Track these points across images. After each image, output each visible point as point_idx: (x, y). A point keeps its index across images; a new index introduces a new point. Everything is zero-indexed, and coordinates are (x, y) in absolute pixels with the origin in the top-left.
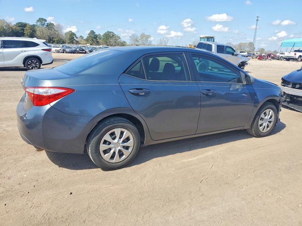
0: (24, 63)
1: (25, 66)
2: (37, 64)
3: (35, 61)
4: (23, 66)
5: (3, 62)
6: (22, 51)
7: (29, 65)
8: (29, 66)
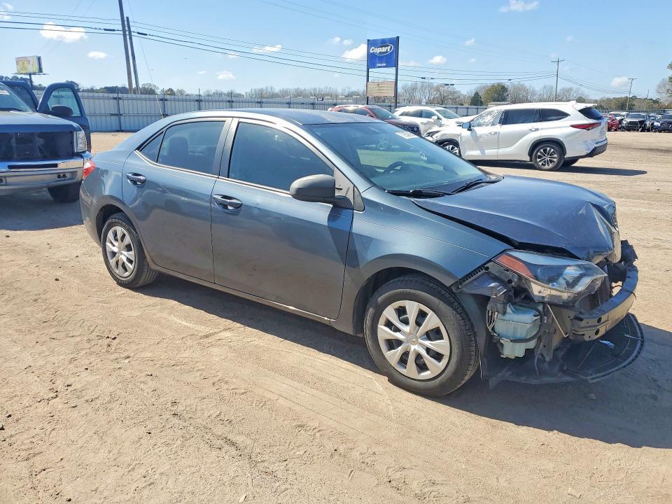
0: (530, 154)
1: (531, 161)
2: (555, 156)
3: (552, 150)
4: (527, 158)
5: (496, 150)
6: (531, 130)
7: (540, 157)
8: (538, 160)
